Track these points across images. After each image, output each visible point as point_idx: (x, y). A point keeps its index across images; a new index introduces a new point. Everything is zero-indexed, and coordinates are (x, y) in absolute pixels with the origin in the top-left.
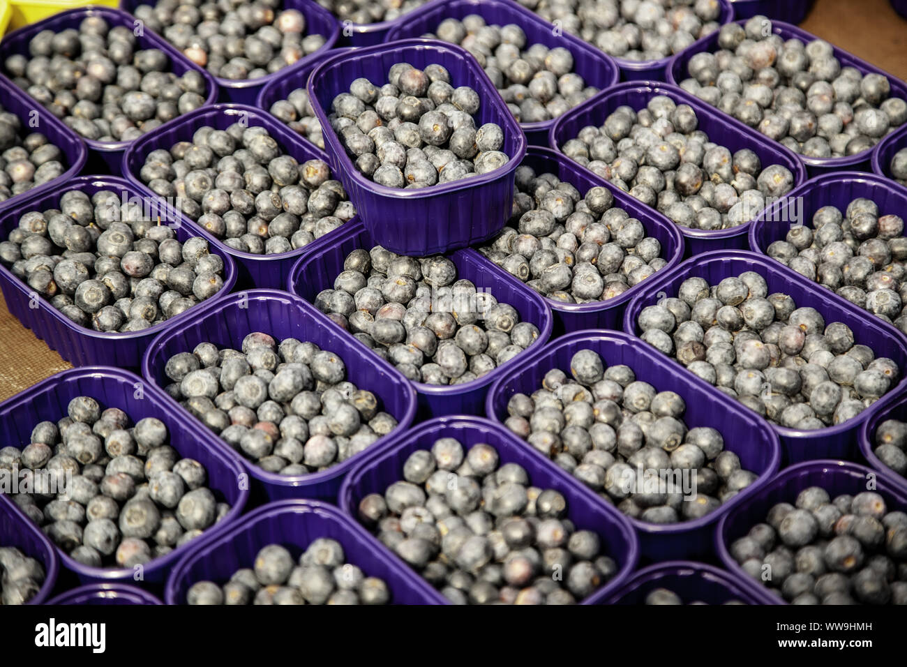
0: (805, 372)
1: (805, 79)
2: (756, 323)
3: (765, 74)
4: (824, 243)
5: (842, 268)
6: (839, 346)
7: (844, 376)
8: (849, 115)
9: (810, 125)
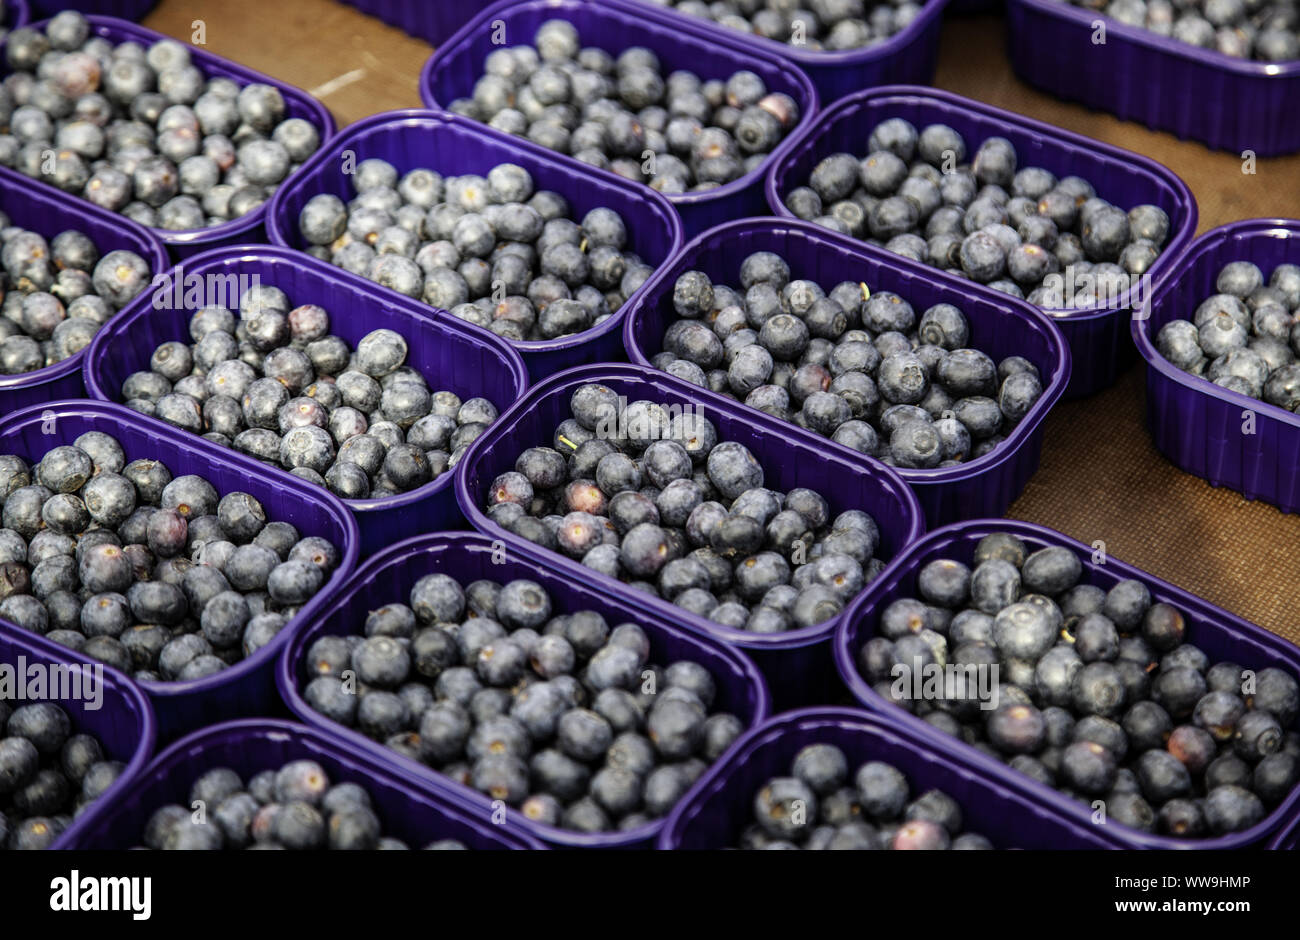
0: (190, 582)
1: (152, 105)
2: (108, 515)
3: (87, 105)
4: (210, 364)
5: (240, 403)
6: (241, 530)
7: (252, 577)
8: (228, 154)
9: (167, 179)
